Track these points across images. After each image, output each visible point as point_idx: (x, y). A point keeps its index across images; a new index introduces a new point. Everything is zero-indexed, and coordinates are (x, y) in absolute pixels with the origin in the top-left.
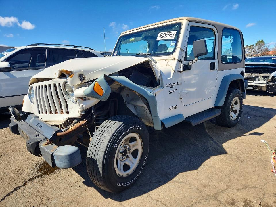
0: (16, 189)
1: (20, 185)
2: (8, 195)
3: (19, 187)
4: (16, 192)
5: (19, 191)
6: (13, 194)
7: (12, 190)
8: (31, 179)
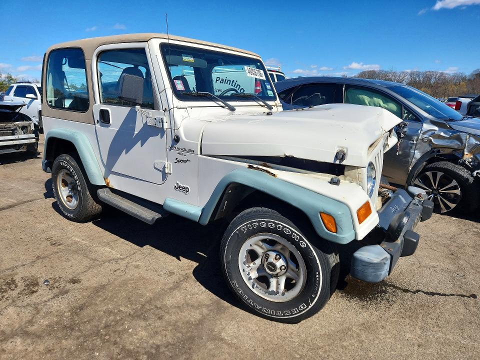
0: (433, 294)
1: (424, 295)
2: (445, 295)
3: (427, 293)
4: (434, 291)
5: (430, 290)
6: (439, 291)
7: (436, 296)
8: (406, 291)
